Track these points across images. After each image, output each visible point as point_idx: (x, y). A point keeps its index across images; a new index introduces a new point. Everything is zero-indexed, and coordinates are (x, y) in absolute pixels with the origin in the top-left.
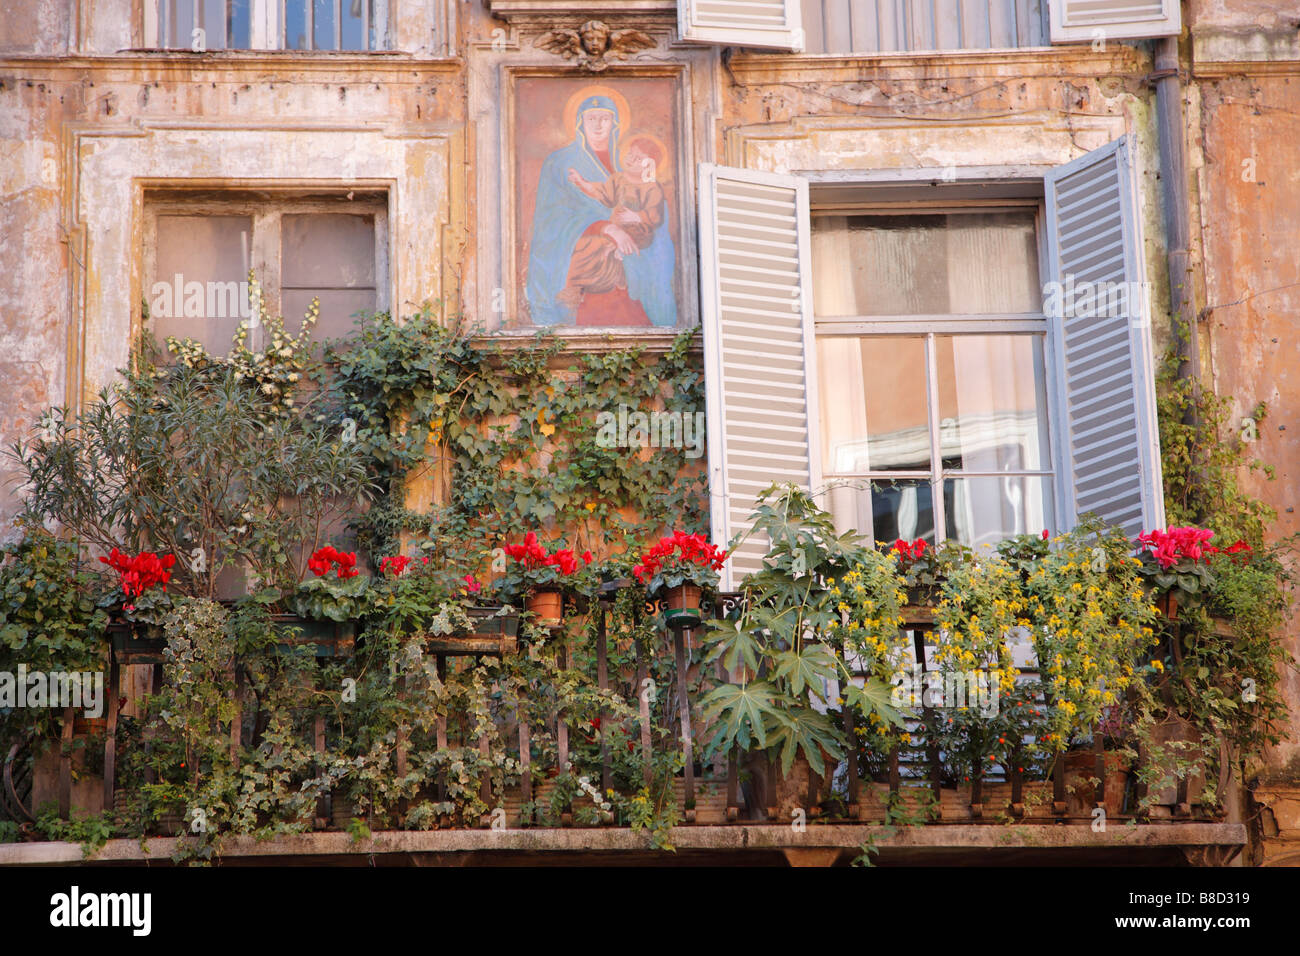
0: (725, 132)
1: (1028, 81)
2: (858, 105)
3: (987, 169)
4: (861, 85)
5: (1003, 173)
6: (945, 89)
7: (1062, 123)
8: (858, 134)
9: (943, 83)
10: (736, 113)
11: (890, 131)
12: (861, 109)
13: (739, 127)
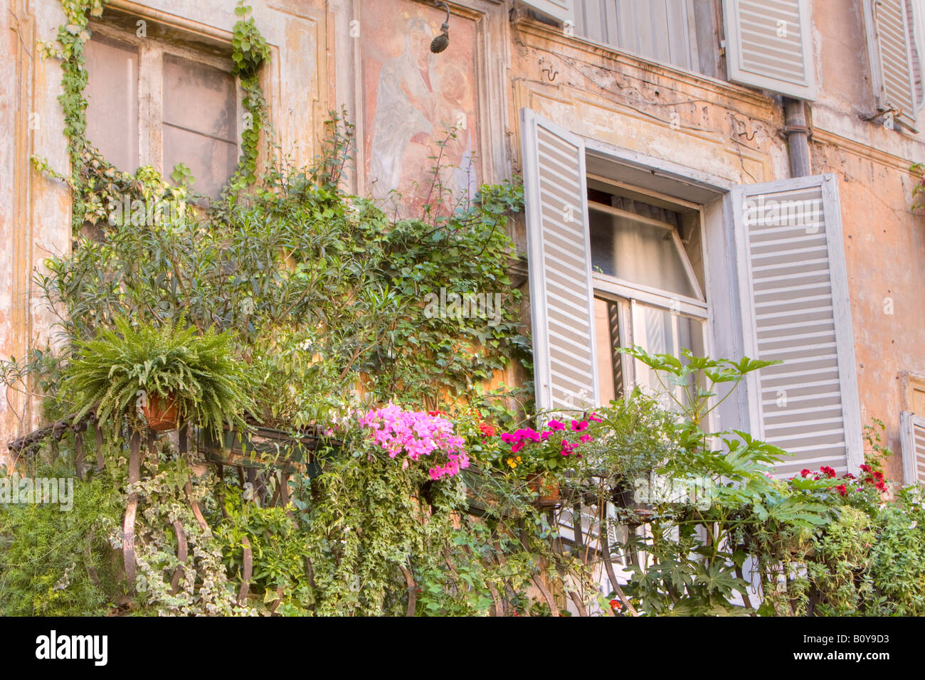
0: (513, 81)
1: (709, 106)
2: (602, 89)
3: (692, 171)
4: (602, 72)
5: (700, 177)
6: (657, 93)
7: (732, 148)
8: (607, 113)
9: (656, 88)
10: (519, 66)
11: (629, 118)
12: (604, 92)
13: (524, 80)
